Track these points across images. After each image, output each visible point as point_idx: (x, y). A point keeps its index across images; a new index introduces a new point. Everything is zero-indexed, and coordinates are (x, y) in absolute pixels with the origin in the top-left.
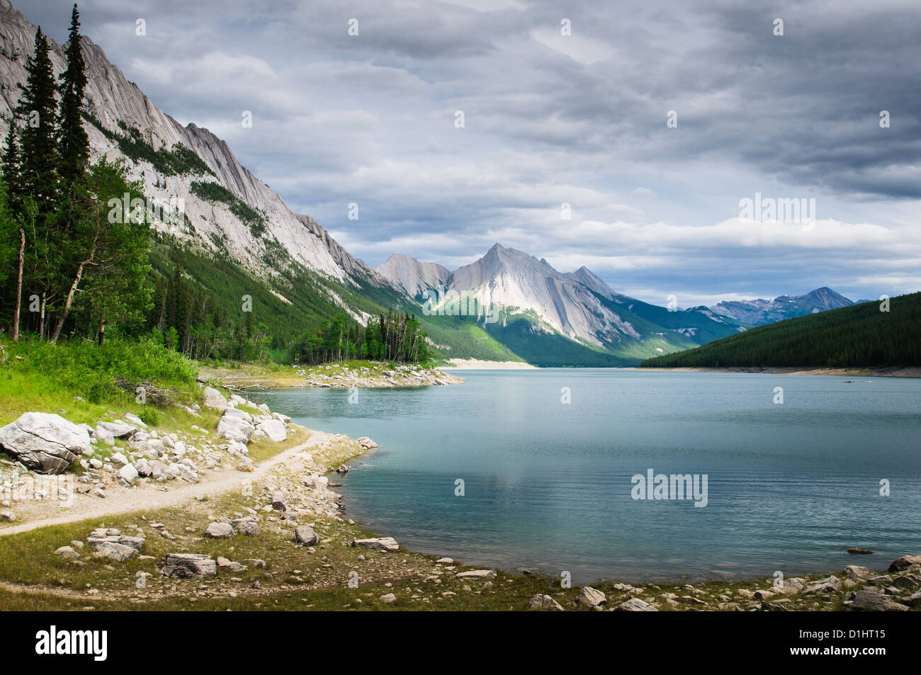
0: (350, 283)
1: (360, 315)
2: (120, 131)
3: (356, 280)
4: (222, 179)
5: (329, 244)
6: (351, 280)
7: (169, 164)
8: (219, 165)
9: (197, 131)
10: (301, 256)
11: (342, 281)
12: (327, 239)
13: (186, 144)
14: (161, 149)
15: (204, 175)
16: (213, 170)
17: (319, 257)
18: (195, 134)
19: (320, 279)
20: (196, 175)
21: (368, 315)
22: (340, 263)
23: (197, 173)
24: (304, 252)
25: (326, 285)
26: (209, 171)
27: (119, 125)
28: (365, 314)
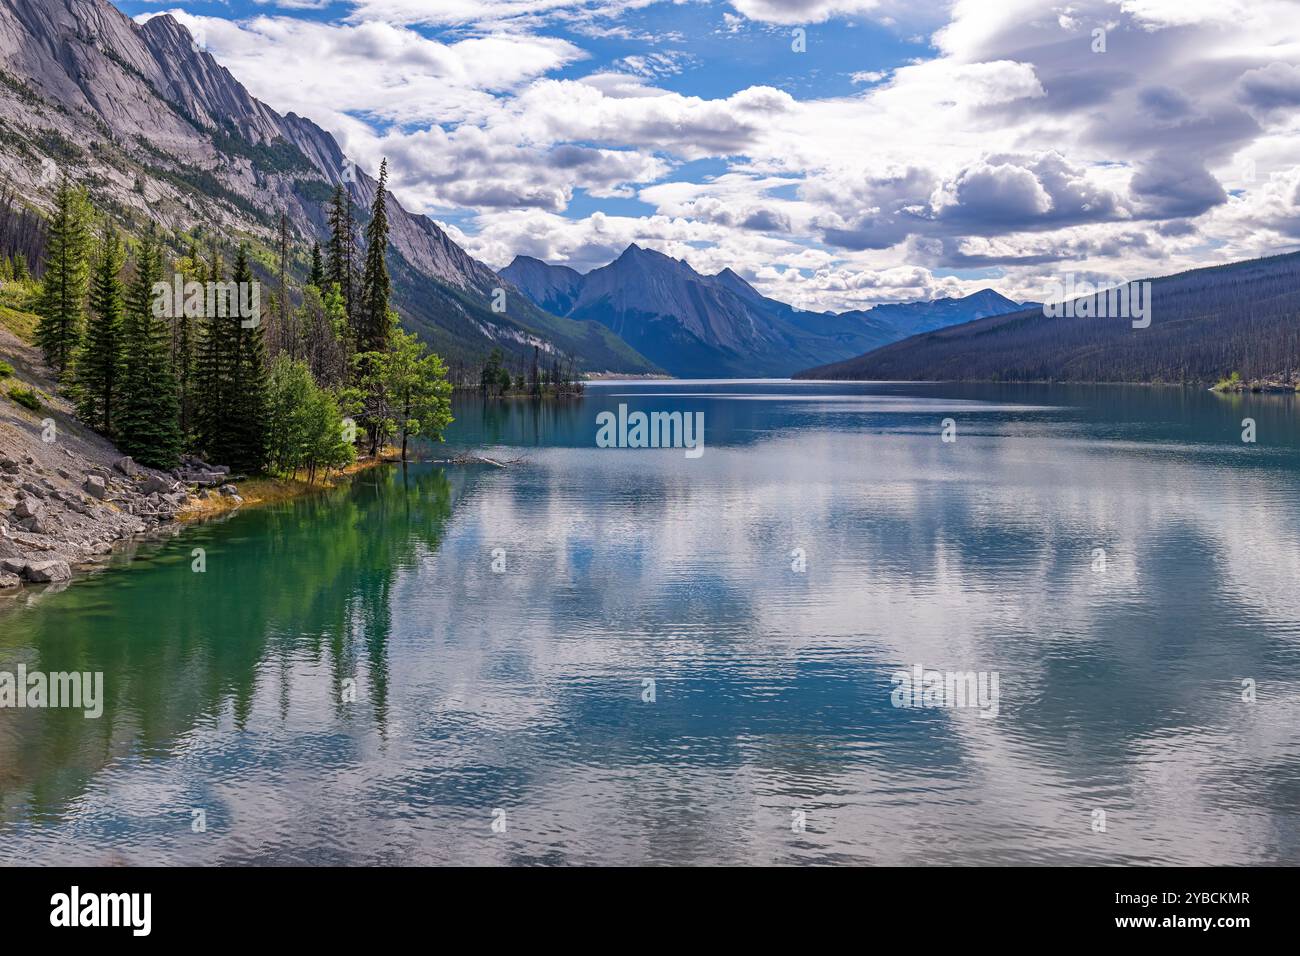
0: (472, 289)
1: (486, 327)
2: (212, 124)
3: (479, 286)
4: (328, 176)
5: (447, 247)
6: (474, 287)
7: (270, 160)
8: (324, 159)
9: (298, 123)
10: (418, 261)
11: (464, 288)
12: (445, 240)
13: (287, 138)
14: (259, 144)
15: (309, 173)
16: (318, 166)
17: (437, 261)
18: (295, 125)
19: (441, 287)
20: (301, 173)
21: (494, 326)
22: (461, 267)
23: (300, 170)
24: (421, 255)
25: (447, 294)
26: (314, 167)
27: (210, 116)
28: (490, 324)
